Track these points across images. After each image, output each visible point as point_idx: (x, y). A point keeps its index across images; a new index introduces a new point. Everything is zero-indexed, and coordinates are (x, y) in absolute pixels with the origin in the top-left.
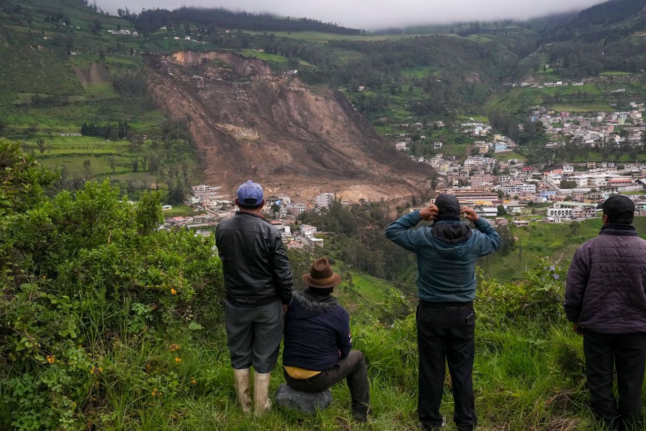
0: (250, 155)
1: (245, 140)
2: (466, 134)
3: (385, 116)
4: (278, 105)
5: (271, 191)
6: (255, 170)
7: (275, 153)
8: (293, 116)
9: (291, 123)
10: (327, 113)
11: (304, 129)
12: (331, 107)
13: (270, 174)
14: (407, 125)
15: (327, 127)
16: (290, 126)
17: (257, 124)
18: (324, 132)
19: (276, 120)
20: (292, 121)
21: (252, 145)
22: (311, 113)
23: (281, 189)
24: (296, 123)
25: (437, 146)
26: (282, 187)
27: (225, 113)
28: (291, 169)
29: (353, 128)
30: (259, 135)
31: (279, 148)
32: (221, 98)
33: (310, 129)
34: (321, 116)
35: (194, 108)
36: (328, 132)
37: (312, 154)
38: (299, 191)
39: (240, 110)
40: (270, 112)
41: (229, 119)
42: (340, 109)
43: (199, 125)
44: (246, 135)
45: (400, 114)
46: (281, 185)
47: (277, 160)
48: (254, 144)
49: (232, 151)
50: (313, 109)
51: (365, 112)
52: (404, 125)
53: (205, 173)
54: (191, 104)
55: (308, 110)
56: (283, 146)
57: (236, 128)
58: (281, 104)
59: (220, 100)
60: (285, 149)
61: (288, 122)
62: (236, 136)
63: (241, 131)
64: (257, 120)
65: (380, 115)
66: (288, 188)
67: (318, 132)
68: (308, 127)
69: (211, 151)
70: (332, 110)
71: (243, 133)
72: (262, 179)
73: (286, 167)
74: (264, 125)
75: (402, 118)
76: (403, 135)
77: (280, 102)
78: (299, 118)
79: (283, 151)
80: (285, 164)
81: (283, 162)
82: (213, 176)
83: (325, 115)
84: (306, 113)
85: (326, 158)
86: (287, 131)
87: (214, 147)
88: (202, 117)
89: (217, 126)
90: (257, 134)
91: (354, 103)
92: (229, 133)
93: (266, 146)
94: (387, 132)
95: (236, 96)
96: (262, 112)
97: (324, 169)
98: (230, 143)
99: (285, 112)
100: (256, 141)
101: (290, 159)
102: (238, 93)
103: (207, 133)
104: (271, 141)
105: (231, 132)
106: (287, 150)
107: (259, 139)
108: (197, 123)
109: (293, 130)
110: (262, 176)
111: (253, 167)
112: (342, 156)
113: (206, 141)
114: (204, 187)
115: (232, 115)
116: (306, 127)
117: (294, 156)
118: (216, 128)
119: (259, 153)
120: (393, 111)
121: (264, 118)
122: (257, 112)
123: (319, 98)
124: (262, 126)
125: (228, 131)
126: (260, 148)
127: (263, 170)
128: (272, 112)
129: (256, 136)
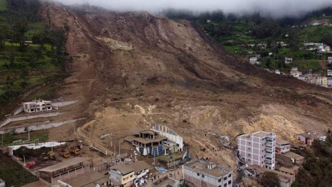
0: (122, 63)
1: (120, 50)
2: (312, 51)
3: (231, 39)
4: (150, 27)
5: (143, 111)
6: (126, 78)
7: (148, 62)
8: (161, 36)
9: (160, 41)
10: (187, 35)
11: (171, 45)
12: (190, 31)
13: (143, 84)
14: (252, 45)
15: (189, 45)
16: (159, 43)
17: (132, 40)
18: (187, 48)
19: (148, 38)
20: (161, 39)
21: (124, 54)
22: (175, 35)
23: (158, 107)
24: (164, 41)
25: (288, 61)
26: (160, 104)
27: (106, 30)
28: (165, 78)
29: (209, 47)
30: (133, 47)
31: (151, 57)
32: (104, 20)
33: (175, 46)
34: (184, 38)
35: (78, 24)
36: (190, 49)
37: (184, 64)
38: (185, 112)
39: (119, 29)
40: (143, 33)
41: (109, 34)
42: (196, 33)
43: (79, 36)
44: (121, 46)
45: (243, 38)
46: (157, 100)
47: (150, 69)
48: (127, 53)
49: (104, 59)
50: (176, 32)
51: (215, 36)
52: (249, 45)
53: (65, 81)
54: (76, 21)
55: (173, 33)
56: (156, 56)
57: (113, 41)
58: (152, 27)
59: (103, 21)
60: (157, 58)
61: (157, 40)
62: (112, 46)
63: (117, 43)
64: (132, 37)
65: (227, 38)
66: (169, 106)
67: (183, 48)
68: (174, 44)
69: (84, 58)
70: (191, 34)
71: (118, 45)
72: (133, 90)
73: (161, 76)
74: (138, 41)
75: (245, 40)
76: (252, 52)
77: (151, 25)
78: (166, 37)
79: (155, 59)
80: (159, 73)
81: (156, 71)
82: (74, 85)
83: (186, 37)
84: (171, 34)
85: (197, 68)
86: (157, 46)
87: (87, 55)
88: (83, 31)
89: (95, 38)
90: (131, 46)
91: (205, 30)
92: (106, 44)
93: (139, 55)
94: (236, 50)
95: (117, 20)
96: (136, 32)
97: (199, 79)
98: (104, 52)
99: (155, 32)
100: (129, 51)
101: (163, 68)
102: (119, 18)
103: (84, 43)
104: (143, 52)
105: (107, 43)
106: (159, 60)
107: (133, 50)
108: (76, 34)
109: (162, 46)
110: (133, 86)
111: (124, 75)
112: (209, 67)
113: (82, 49)
114: (41, 103)
115: (112, 32)
116: (172, 44)
117: (168, 66)
118: (95, 40)
119: (131, 61)
120: (237, 35)
121: (137, 36)
122: (133, 31)
123: (180, 25)
124: (136, 41)
125: (105, 43)
126: (132, 57)
127: (134, 79)
128: (144, 32)
129: (130, 48)
